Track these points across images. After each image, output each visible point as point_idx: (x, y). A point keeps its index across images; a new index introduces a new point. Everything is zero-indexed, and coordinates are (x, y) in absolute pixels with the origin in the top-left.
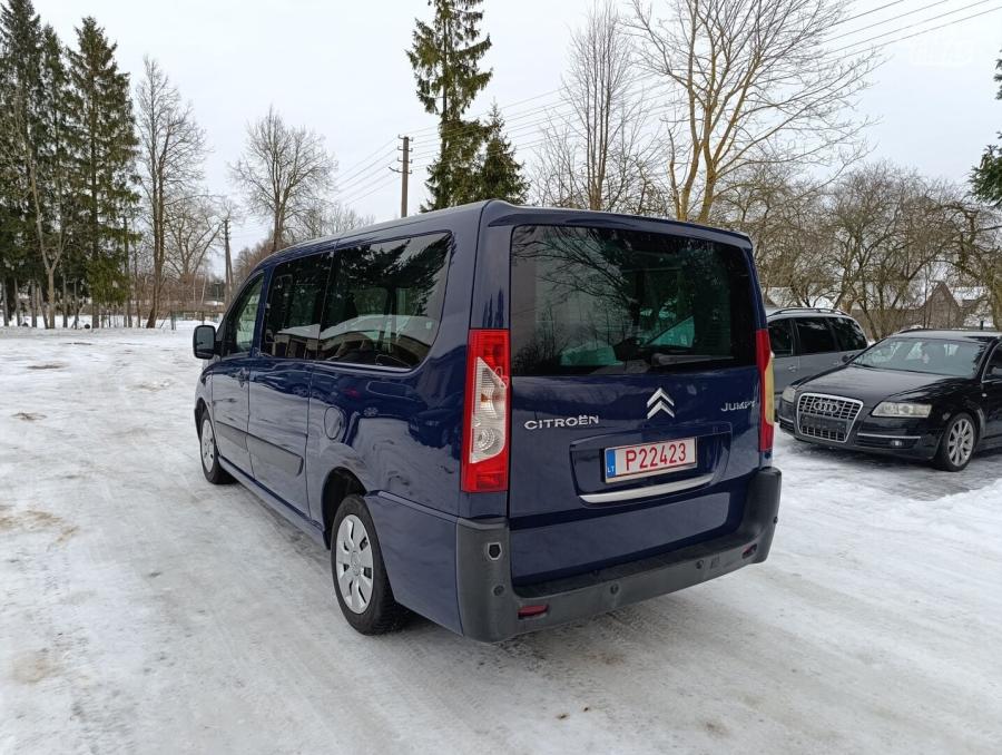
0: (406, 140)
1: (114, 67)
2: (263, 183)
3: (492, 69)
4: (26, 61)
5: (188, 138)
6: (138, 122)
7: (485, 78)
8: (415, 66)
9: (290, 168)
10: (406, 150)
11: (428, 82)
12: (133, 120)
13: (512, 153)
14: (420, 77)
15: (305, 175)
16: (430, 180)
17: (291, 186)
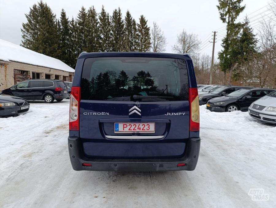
0: (215, 32)
1: (147, 26)
2: (181, 50)
3: (245, 5)
4: (129, 28)
5: (162, 41)
6: (151, 39)
7: (243, 8)
8: (219, 10)
9: (188, 45)
10: (215, 35)
11: (223, 13)
12: (150, 38)
13: (252, 31)
14: (221, 13)
15: (192, 46)
16: (222, 44)
17: (188, 50)
